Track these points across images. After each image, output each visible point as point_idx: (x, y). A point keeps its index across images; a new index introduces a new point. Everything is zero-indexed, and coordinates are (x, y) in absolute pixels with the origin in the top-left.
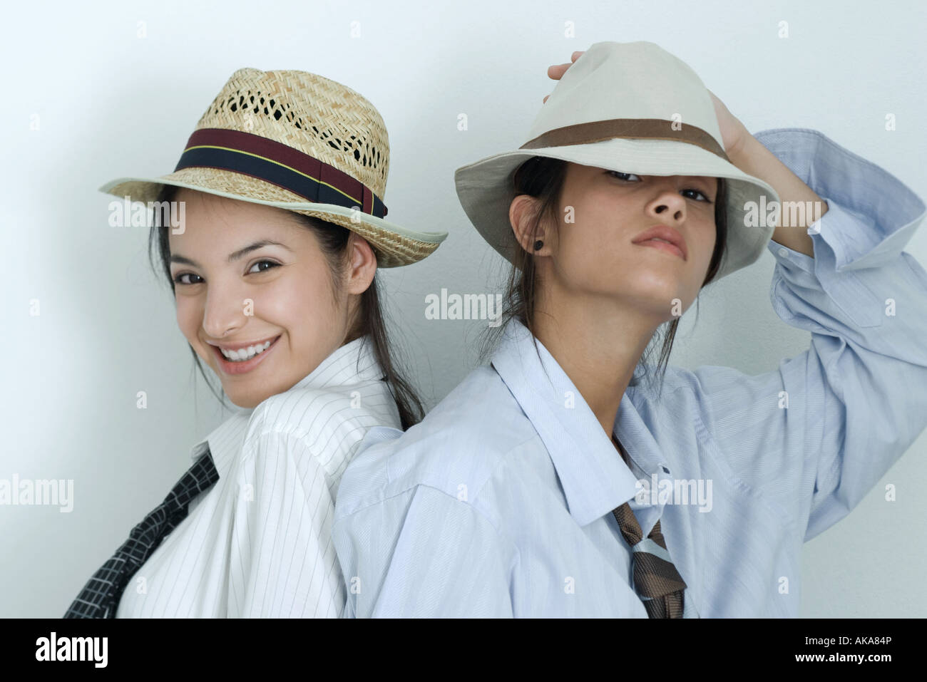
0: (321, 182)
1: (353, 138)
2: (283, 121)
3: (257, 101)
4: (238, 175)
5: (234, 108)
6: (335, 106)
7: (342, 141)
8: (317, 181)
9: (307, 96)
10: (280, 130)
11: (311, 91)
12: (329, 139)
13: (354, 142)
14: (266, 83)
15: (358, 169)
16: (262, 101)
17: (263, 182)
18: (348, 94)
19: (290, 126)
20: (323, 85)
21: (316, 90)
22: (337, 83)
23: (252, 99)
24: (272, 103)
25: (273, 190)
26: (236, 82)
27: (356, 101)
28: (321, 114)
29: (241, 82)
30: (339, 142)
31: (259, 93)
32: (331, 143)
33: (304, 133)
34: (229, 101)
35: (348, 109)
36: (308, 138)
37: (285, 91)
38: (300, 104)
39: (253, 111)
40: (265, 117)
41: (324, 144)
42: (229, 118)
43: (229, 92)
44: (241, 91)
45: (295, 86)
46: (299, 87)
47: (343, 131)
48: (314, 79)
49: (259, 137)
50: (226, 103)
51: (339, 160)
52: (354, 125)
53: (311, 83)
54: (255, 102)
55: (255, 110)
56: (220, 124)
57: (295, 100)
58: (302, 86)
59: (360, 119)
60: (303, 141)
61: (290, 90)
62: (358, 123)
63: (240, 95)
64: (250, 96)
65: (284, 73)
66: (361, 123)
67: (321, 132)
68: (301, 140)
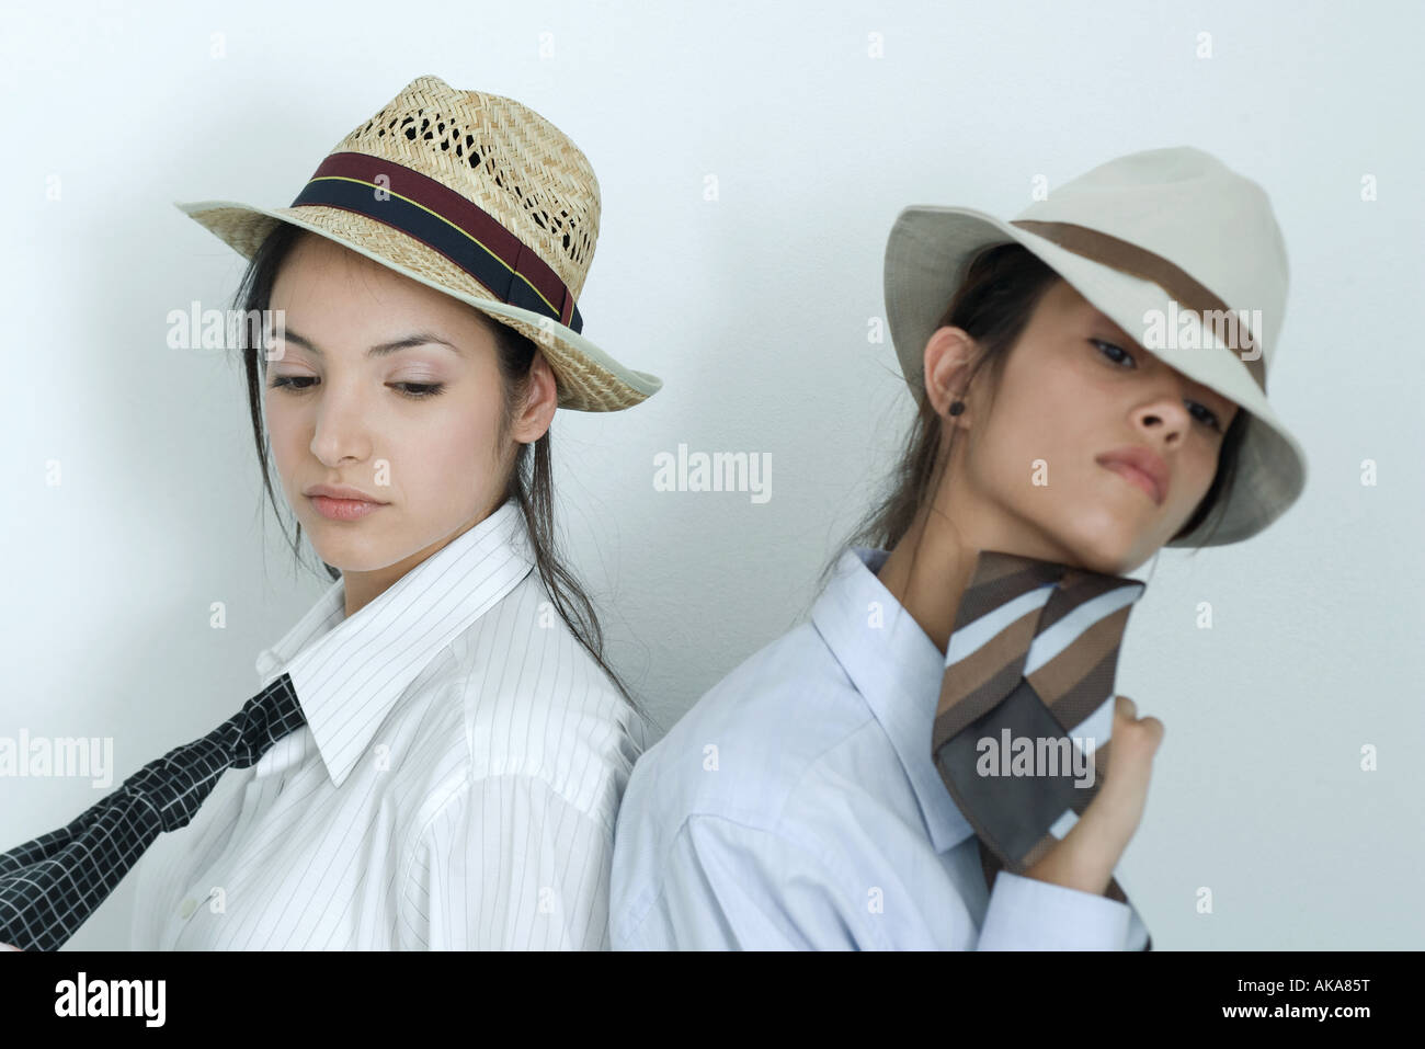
0: (517, 273)
1: (564, 214)
2: (480, 172)
3: (448, 133)
4: (404, 236)
5: (411, 134)
6: (548, 161)
7: (550, 216)
8: (511, 270)
9: (516, 140)
10: (474, 183)
11: (522, 134)
12: (535, 209)
13: (565, 221)
14: (465, 108)
15: (564, 263)
16: (456, 134)
17: (438, 255)
18: (568, 148)
19: (489, 179)
20: (539, 128)
21: (528, 133)
22: (556, 129)
23: (441, 127)
24: (470, 140)
25: (452, 271)
26: (419, 96)
27: (577, 160)
28: (528, 170)
29: (427, 97)
30: (546, 217)
31: (453, 121)
32: (535, 215)
33: (506, 195)
34: (405, 122)
35: (563, 171)
36: (510, 204)
37: (490, 125)
38: (505, 149)
39: (439, 147)
40: (456, 159)
41: (527, 216)
42: (401, 147)
43: (407, 109)
44: (425, 111)
45: (503, 122)
46: (507, 123)
47: (553, 201)
48: (529, 116)
49: (443, 187)
50: (399, 123)
51: (544, 245)
52: (567, 196)
53: (524, 121)
54: (445, 133)
55: (442, 144)
56: (386, 153)
57: (498, 141)
58: (511, 123)
59: (577, 188)
60: (502, 207)
61: (495, 126)
62: (574, 194)
63: (423, 117)
64: (439, 121)
65: (492, 99)
66: (577, 196)
67: (525, 197)
68: (501, 204)
